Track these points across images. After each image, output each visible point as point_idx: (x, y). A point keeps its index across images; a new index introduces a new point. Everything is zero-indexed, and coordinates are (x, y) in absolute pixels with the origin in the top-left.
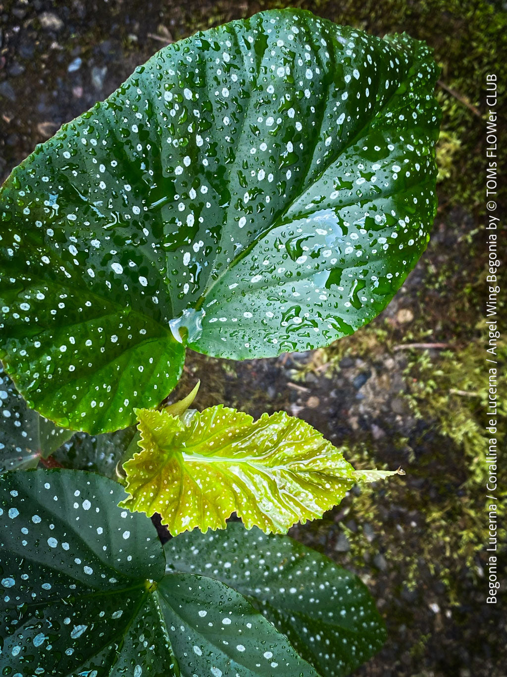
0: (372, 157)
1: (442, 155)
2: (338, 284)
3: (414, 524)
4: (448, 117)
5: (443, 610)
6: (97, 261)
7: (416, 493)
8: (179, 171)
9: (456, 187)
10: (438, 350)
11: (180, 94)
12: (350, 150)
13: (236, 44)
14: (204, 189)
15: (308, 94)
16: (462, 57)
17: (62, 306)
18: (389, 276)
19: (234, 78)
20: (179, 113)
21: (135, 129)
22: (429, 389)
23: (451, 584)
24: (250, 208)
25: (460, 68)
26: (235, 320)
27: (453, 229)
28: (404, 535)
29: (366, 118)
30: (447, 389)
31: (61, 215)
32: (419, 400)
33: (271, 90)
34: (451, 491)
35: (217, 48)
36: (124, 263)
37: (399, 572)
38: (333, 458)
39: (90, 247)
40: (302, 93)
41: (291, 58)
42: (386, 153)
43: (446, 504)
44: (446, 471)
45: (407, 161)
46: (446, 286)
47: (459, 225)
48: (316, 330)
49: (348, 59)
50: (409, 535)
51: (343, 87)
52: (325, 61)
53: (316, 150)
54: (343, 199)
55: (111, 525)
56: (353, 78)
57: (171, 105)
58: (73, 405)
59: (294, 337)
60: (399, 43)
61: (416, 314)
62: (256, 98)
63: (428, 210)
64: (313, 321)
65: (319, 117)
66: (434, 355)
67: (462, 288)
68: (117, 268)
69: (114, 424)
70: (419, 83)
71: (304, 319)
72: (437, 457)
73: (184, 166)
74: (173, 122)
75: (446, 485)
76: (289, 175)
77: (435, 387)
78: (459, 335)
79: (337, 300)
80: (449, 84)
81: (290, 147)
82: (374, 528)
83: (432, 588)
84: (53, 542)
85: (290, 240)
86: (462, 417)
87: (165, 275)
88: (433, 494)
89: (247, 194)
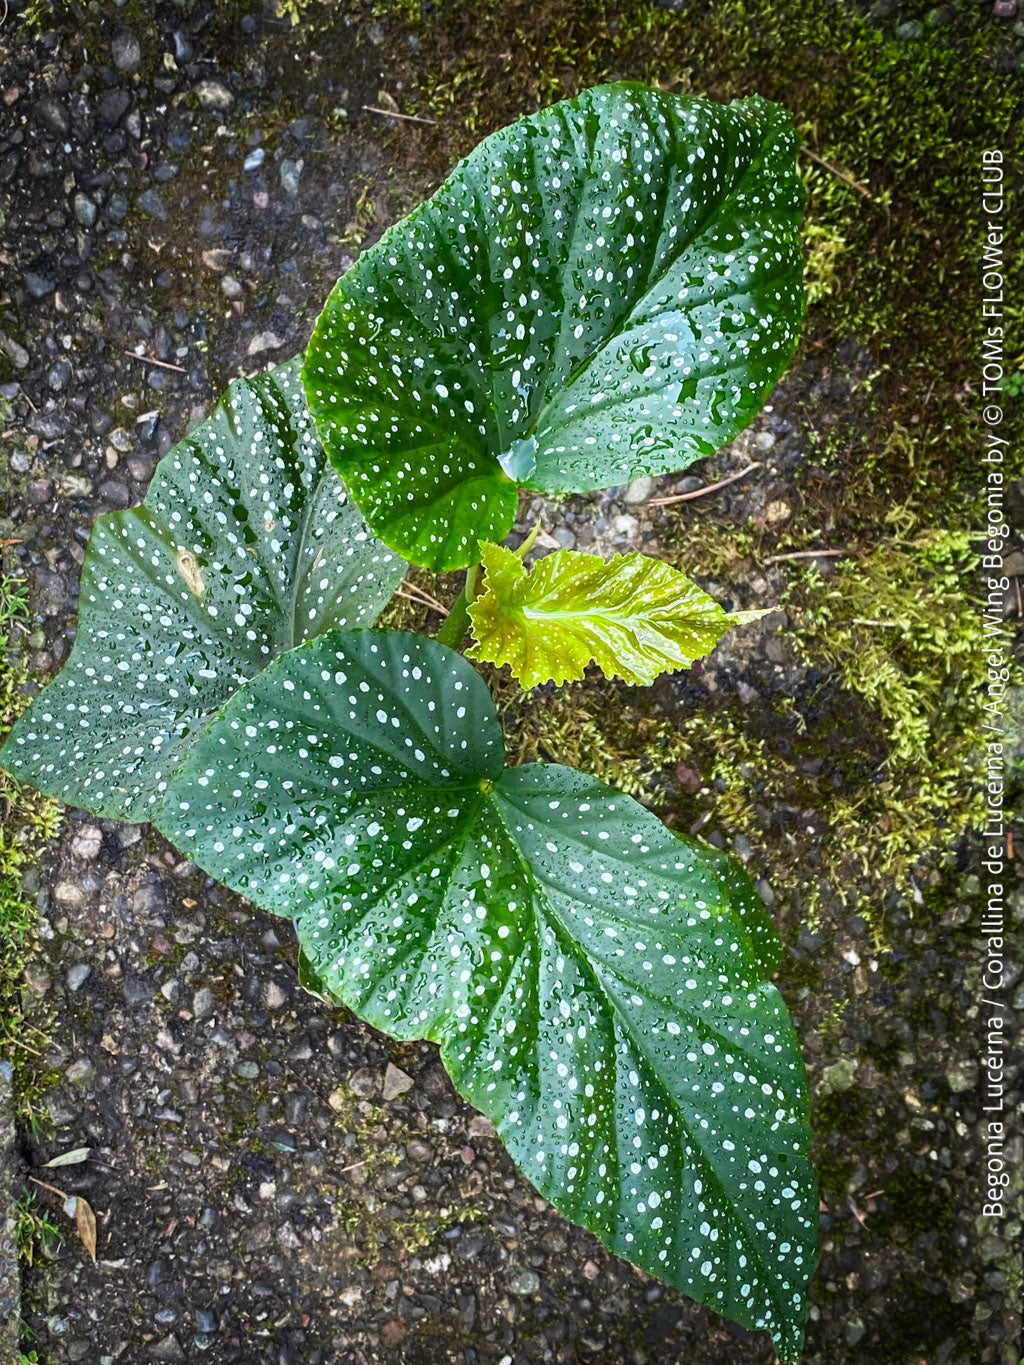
0: (723, 247)
1: (819, 261)
2: (694, 398)
3: (811, 830)
4: (824, 203)
5: (865, 961)
6: (421, 384)
7: (812, 782)
8: (508, 274)
9: (843, 309)
10: (831, 559)
11: (508, 187)
12: (699, 240)
13: (565, 127)
14: (535, 295)
15: (647, 178)
16: (839, 111)
17: (395, 429)
18: (753, 386)
19: (566, 166)
20: (507, 209)
21: (462, 229)
22: (821, 620)
23: (875, 919)
24: (588, 315)
25: (837, 129)
26: (575, 448)
27: (843, 373)
28: (796, 847)
29: (715, 202)
30: (848, 618)
31: (385, 331)
32: (808, 639)
33: (606, 177)
34: (864, 775)
35: (546, 133)
36: (449, 386)
37: (793, 906)
38: (700, 601)
39: (413, 367)
40: (641, 178)
41: (626, 140)
42: (740, 242)
43: (858, 796)
44: (854, 745)
45: (765, 250)
46: (837, 460)
47: (852, 366)
48: (671, 450)
49: (690, 136)
50: (804, 849)
51: (686, 169)
52: (664, 141)
53: (660, 243)
54: (695, 298)
55: (445, 699)
56: (697, 157)
57: (499, 199)
58: (414, 537)
59: (646, 460)
60: (750, 109)
61: (795, 506)
62: (591, 187)
63: (794, 308)
64: (667, 442)
65: (661, 204)
66: (825, 567)
67: (862, 462)
68: (442, 391)
69: (454, 562)
70: (775, 157)
71: (657, 439)
72: (841, 724)
73: (513, 269)
74: (501, 218)
75: (856, 766)
76: (630, 272)
77: (831, 616)
78: (861, 534)
79: (694, 415)
80: (821, 154)
81: (630, 240)
82: (751, 841)
83: (846, 927)
84: (382, 716)
85: (635, 350)
86: (874, 660)
87: (491, 400)
88: (837, 782)
89: (583, 298)
